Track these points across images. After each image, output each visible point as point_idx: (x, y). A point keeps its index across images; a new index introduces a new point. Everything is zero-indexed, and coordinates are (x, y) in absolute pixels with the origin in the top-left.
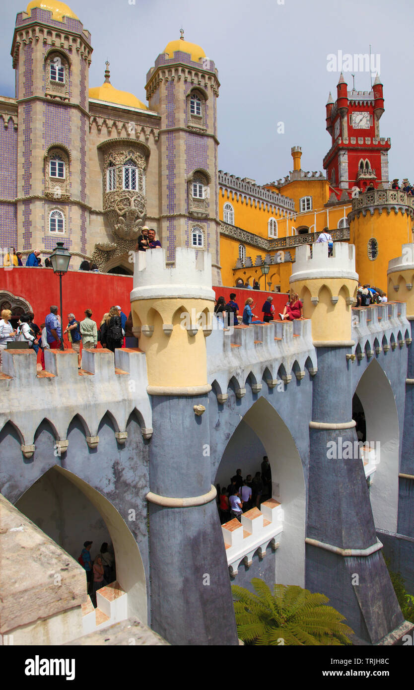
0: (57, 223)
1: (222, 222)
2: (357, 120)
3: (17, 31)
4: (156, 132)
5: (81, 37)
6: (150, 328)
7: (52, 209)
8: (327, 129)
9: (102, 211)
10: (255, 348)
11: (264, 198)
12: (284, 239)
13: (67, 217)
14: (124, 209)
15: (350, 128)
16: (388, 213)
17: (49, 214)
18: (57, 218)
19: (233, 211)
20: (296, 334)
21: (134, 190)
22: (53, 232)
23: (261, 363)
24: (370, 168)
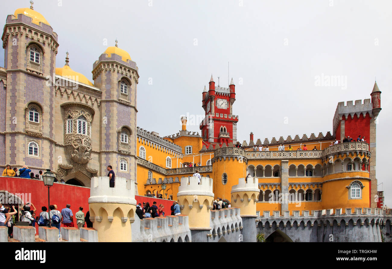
0: (33, 150)
1: (139, 157)
2: (220, 104)
3: (7, 26)
4: (99, 100)
5: (51, 37)
6: (101, 218)
7: (31, 141)
8: (203, 106)
9: (64, 145)
10: (158, 230)
11: (164, 145)
12: (176, 169)
13: (41, 147)
14: (78, 145)
15: (216, 108)
16: (233, 160)
17: (28, 143)
18: (33, 146)
19: (145, 151)
20: (180, 223)
21: (84, 135)
22: (31, 155)
23: (161, 237)
24: (226, 132)
